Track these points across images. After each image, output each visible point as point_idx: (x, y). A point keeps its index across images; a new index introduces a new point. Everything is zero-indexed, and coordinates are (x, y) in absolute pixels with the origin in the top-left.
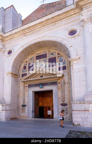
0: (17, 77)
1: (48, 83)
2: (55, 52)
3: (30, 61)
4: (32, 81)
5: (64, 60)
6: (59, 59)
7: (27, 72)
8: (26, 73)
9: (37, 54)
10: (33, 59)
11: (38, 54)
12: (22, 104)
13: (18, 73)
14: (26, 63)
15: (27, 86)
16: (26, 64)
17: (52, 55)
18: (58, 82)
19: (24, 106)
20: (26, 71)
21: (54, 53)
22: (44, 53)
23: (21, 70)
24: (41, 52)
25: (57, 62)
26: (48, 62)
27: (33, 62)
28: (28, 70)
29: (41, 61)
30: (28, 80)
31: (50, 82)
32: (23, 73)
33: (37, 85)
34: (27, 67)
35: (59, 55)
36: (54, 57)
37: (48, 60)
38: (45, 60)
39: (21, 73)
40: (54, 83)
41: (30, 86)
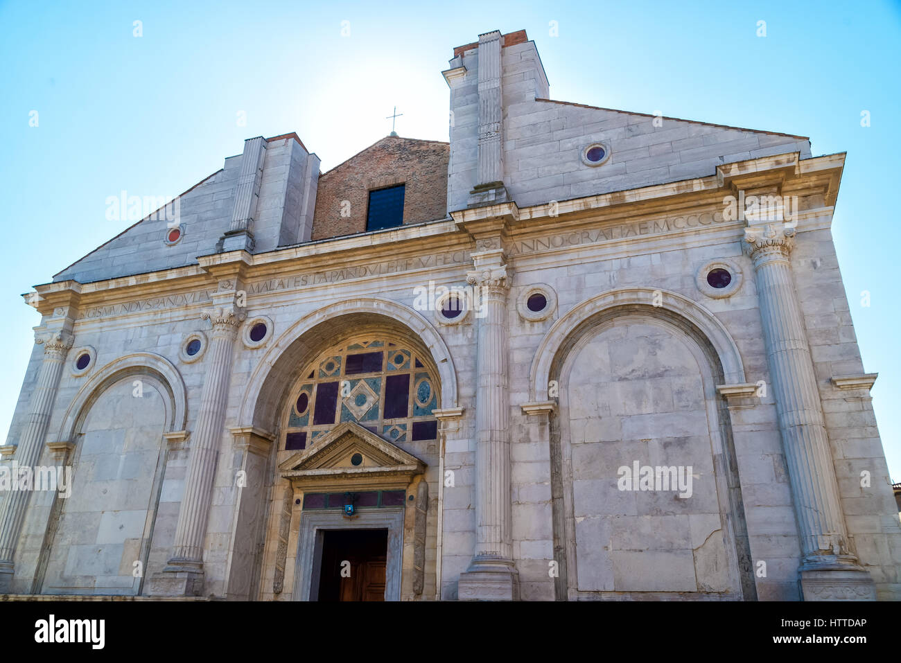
0: (266, 446)
1: (374, 494)
2: (409, 355)
3: (325, 375)
4: (320, 477)
5: (431, 394)
6: (417, 386)
7: (309, 429)
8: (305, 429)
9: (350, 348)
10: (336, 366)
11: (357, 346)
12: (270, 595)
13: (275, 425)
14: (311, 381)
15: (298, 502)
16: (310, 387)
17: (399, 366)
18: (408, 494)
20: (306, 424)
21: (406, 358)
22: (375, 350)
23: (289, 413)
24: (365, 343)
25: (410, 400)
26: (382, 393)
27: (336, 380)
28: (312, 417)
29: (362, 382)
30: (308, 473)
31: (383, 489)
32: (293, 430)
33: (336, 500)
34: (312, 401)
35: (420, 370)
36: (404, 372)
37: (383, 383)
38: (375, 383)
39: (286, 429)
40: (395, 498)
41: (311, 501)
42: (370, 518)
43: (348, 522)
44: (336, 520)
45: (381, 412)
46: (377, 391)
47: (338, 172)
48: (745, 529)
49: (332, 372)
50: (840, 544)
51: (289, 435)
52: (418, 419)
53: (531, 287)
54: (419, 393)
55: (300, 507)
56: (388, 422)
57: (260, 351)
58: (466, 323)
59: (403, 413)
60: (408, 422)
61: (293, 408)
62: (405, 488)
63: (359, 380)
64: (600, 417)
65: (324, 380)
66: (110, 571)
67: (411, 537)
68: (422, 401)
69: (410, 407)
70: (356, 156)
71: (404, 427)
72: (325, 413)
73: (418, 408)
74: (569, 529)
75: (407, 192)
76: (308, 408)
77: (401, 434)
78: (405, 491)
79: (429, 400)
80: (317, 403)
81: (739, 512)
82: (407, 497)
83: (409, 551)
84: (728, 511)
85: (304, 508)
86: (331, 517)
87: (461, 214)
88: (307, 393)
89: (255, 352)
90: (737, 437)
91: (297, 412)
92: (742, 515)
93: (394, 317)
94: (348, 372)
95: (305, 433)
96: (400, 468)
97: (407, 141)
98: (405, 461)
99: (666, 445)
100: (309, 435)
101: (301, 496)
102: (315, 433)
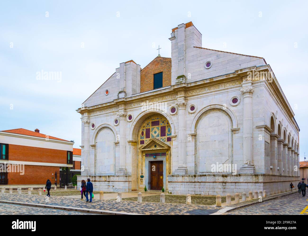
0: (136, 144)
1: (160, 153)
2: (165, 121)
3: (147, 127)
4: (148, 151)
5: (171, 131)
6: (168, 129)
7: (145, 139)
9: (152, 120)
10: (149, 124)
12: (140, 175)
13: (137, 139)
14: (144, 128)
15: (144, 155)
16: (144, 130)
17: (163, 124)
18: (167, 153)
19: (142, 177)
20: (144, 138)
21: (165, 122)
22: (157, 120)
23: (140, 136)
24: (155, 118)
25: (166, 132)
26: (160, 131)
27: (149, 128)
28: (145, 137)
29: (155, 128)
30: (145, 150)
31: (162, 152)
32: (141, 140)
33: (152, 155)
34: (145, 133)
35: (168, 125)
36: (165, 125)
37: (160, 128)
38: (158, 128)
39: (140, 140)
40: (164, 154)
41: (147, 155)
42: (159, 158)
43: (154, 160)
44: (152, 159)
45: (160, 135)
46: (159, 130)
47: (145, 69)
48: (233, 160)
49: (149, 126)
50: (249, 162)
51: (141, 141)
52: (168, 137)
53: (191, 104)
54: (168, 131)
55: (145, 156)
56: (161, 137)
57: (131, 122)
58: (176, 114)
59: (165, 135)
60: (166, 137)
61: (141, 135)
62: (166, 152)
63: (154, 128)
64: (206, 136)
65: (147, 128)
66: (109, 171)
67: (168, 162)
68: (169, 132)
69: (166, 134)
70: (150, 64)
72: (148, 136)
73: (168, 134)
74: (198, 160)
75: (163, 74)
76: (144, 135)
77: (164, 140)
78: (166, 153)
80: (146, 133)
81: (232, 156)
82: (167, 154)
83: (167, 165)
84: (230, 156)
85: (145, 157)
86: (151, 159)
87: (173, 86)
88: (143, 131)
89: (130, 123)
90: (234, 140)
91: (142, 136)
92: (233, 157)
93: (160, 113)
94: (152, 126)
95: (144, 140)
96: (164, 148)
97: (162, 58)
99: (219, 142)
100: (145, 141)
101: (145, 154)
102: (146, 140)
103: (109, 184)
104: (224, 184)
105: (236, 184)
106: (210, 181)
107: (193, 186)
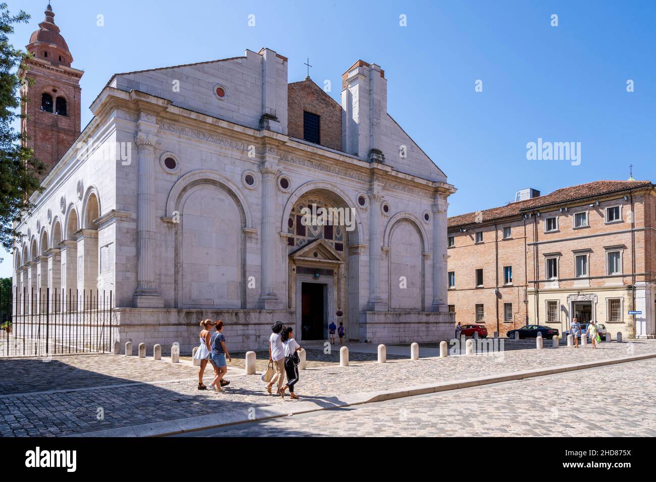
1: (324, 270)
3: (299, 211)
5: (341, 232)
6: (336, 227)
7: (295, 236)
8: (293, 236)
9: (309, 201)
11: (312, 201)
14: (294, 213)
15: (294, 269)
16: (293, 216)
20: (293, 233)
24: (315, 201)
25: (334, 233)
26: (323, 227)
28: (295, 231)
31: (327, 268)
33: (308, 271)
34: (294, 222)
40: (330, 273)
41: (300, 270)
42: (322, 280)
43: (313, 280)
44: (309, 279)
45: (323, 235)
48: (424, 293)
52: (337, 242)
54: (337, 231)
55: (294, 272)
56: (326, 240)
58: (366, 209)
59: (331, 238)
60: (334, 241)
64: (398, 255)
65: (299, 214)
66: (222, 297)
67: (336, 288)
68: (338, 235)
71: (332, 243)
72: (301, 230)
73: (336, 237)
75: (321, 122)
76: (293, 226)
78: (334, 270)
79: (340, 234)
80: (297, 224)
81: (424, 288)
82: (334, 273)
83: (336, 292)
85: (297, 272)
86: (308, 277)
88: (292, 218)
89: (284, 194)
90: (425, 268)
95: (293, 238)
98: (341, 259)
99: (411, 267)
100: (295, 240)
101: (295, 267)
102: (298, 239)
103: (246, 332)
104: (427, 325)
105: (438, 325)
106: (415, 321)
107: (397, 329)
